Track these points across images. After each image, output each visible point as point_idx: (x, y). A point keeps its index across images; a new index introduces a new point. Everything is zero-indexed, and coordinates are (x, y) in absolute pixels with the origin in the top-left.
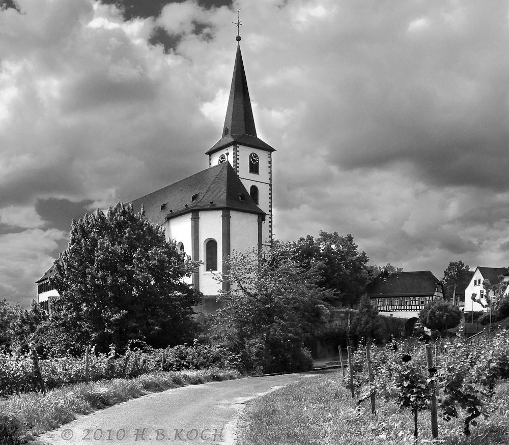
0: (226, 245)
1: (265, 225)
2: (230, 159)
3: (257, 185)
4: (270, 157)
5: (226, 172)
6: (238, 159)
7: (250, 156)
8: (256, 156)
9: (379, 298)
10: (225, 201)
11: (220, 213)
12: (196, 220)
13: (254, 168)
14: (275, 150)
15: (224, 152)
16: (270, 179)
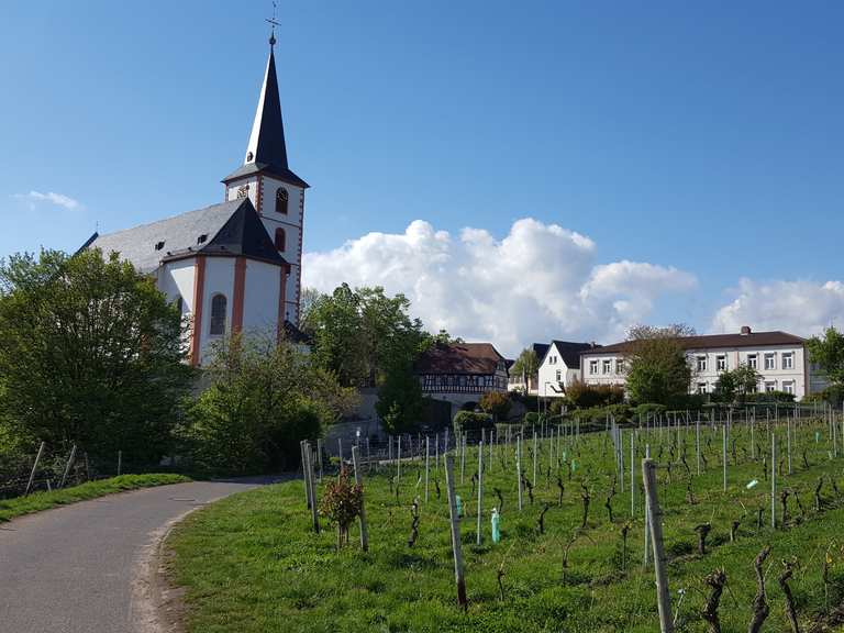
0: (237, 302)
1: (290, 279)
2: (252, 195)
3: (284, 227)
4: (303, 194)
5: (244, 209)
6: (262, 194)
7: (278, 192)
8: (285, 192)
10: (241, 247)
11: (233, 261)
13: (282, 207)
14: (308, 187)
16: (301, 221)
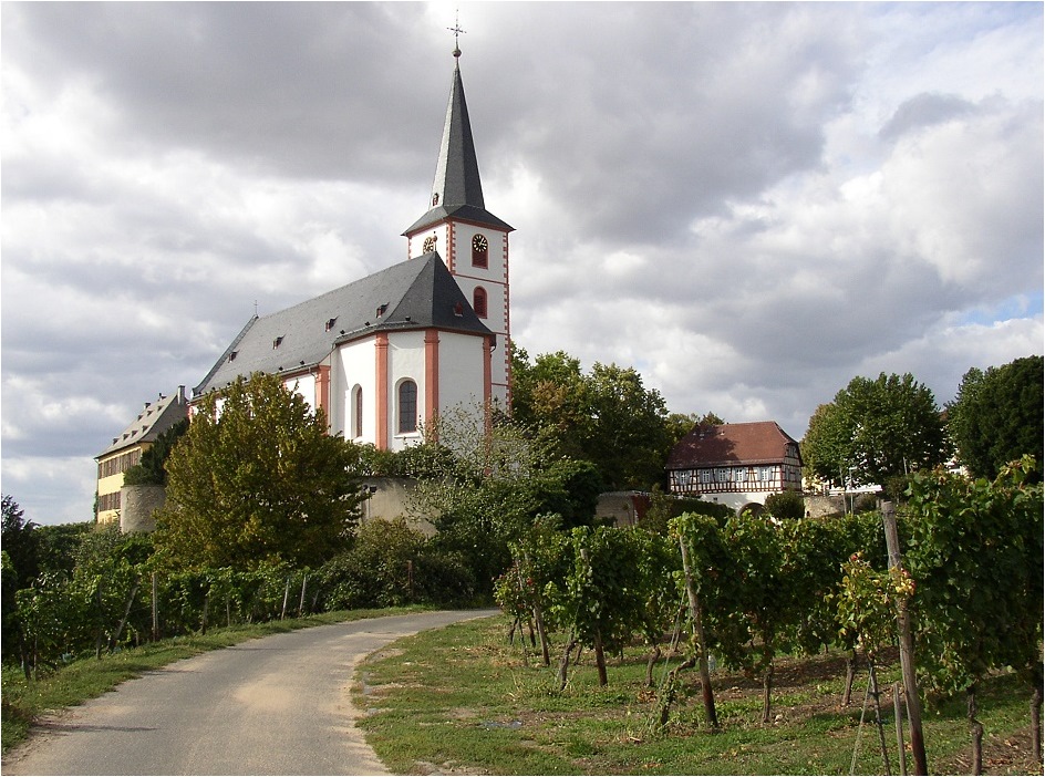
0: (431, 388)
1: (497, 352)
3: (484, 285)
4: (506, 240)
5: (432, 268)
6: (454, 245)
7: (474, 240)
8: (484, 240)
9: (693, 470)
10: (431, 316)
11: (422, 336)
12: (384, 348)
13: (480, 258)
14: (513, 230)
15: (430, 234)
16: (506, 276)
